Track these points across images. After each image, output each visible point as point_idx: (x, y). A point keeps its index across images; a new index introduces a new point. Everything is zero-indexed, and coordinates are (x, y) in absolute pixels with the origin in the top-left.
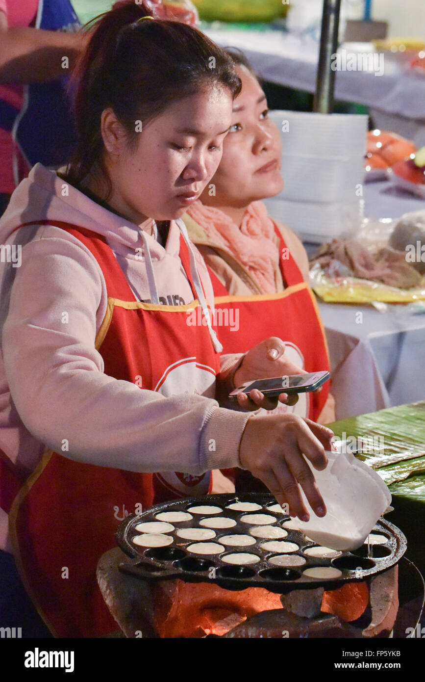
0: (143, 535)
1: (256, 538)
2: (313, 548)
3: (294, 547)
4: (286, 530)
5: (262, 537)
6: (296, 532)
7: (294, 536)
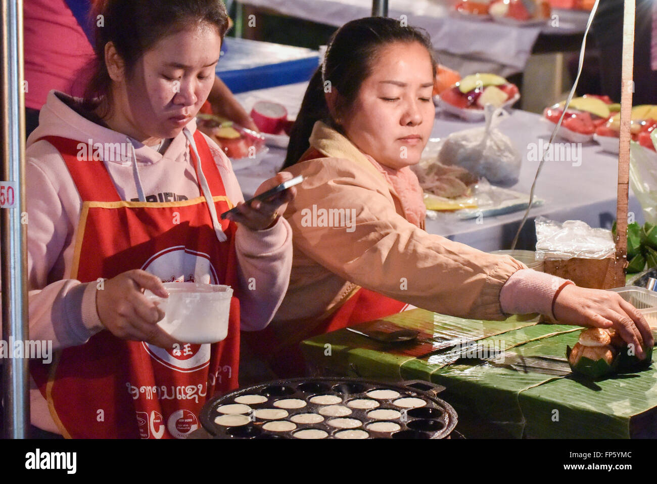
0: (224, 416)
1: (323, 416)
2: (375, 424)
3: (358, 423)
4: (351, 408)
5: (328, 415)
6: (360, 410)
7: (358, 414)
